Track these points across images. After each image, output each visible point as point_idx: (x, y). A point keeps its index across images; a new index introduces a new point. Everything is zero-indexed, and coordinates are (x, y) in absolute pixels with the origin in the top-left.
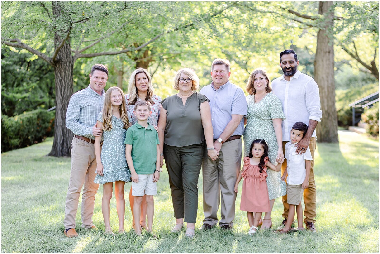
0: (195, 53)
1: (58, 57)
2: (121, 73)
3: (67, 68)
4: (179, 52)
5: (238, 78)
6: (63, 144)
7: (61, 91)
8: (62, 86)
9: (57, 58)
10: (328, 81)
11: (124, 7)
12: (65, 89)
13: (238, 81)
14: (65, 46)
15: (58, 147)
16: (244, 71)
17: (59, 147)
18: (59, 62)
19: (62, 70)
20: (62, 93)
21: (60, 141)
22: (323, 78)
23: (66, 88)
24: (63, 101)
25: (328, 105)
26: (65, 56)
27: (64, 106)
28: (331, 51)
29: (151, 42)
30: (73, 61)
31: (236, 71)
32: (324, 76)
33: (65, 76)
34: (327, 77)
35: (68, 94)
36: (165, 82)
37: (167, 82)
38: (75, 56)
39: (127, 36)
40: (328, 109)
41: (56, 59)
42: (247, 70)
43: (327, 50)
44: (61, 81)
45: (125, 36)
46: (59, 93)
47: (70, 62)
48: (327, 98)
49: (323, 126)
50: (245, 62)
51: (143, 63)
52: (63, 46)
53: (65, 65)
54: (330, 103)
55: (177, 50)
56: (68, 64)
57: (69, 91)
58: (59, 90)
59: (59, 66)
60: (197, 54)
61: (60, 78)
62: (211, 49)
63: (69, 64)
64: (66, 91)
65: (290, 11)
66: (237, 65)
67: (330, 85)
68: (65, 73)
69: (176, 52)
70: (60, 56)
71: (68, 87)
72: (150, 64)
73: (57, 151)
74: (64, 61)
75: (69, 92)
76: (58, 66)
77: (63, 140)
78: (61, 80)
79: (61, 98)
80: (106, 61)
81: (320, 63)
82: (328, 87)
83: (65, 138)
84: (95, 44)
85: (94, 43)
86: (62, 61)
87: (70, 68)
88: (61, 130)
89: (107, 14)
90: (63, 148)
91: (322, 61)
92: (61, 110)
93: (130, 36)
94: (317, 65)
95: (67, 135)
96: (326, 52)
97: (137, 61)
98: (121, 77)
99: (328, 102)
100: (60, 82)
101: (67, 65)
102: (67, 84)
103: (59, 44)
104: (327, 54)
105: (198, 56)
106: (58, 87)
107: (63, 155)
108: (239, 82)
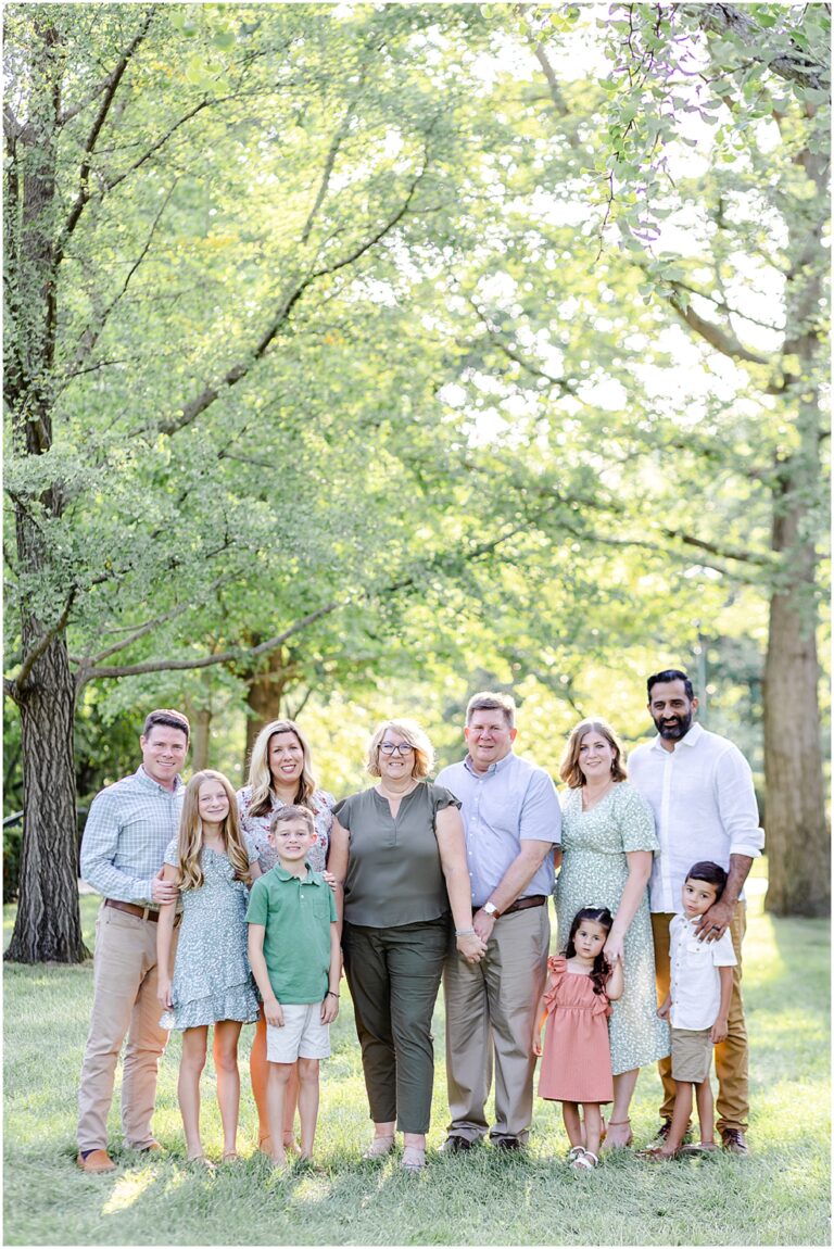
0: (419, 658)
1: (33, 678)
2: (206, 715)
3: (58, 707)
4: (372, 655)
5: (547, 725)
6: (43, 926)
7: (39, 775)
8: (41, 761)
9: (29, 681)
10: (801, 739)
11: (221, 543)
12: (49, 769)
13: (547, 735)
14: (53, 646)
15: (31, 936)
16: (563, 704)
17: (33, 936)
18: (35, 692)
19: (45, 715)
20: (43, 778)
21: (35, 918)
22: (787, 730)
23: (54, 763)
24: (46, 803)
25: (803, 809)
26: (52, 675)
27: (47, 817)
28: (810, 654)
29: (295, 630)
30: (73, 690)
31: (541, 706)
32: (792, 725)
33: (50, 731)
34: (800, 727)
35: (60, 782)
36: (331, 740)
37: (336, 738)
38: (80, 674)
39: (226, 613)
40: (804, 820)
41: (26, 684)
42: (573, 704)
43: (799, 650)
44: (39, 745)
45: (220, 613)
46: (35, 779)
47: (65, 691)
48: (801, 787)
49: (792, 868)
50: (565, 679)
51: (267, 686)
52: (46, 645)
53: (52, 699)
54: (811, 804)
55: (367, 650)
56: (60, 697)
57: (61, 772)
58: (33, 769)
59: (35, 703)
60: (425, 661)
61: (38, 738)
62: (467, 645)
63: (63, 696)
64: (53, 772)
65: (687, 540)
66: (543, 688)
67: (808, 751)
68: (52, 721)
69: (364, 655)
70: (37, 674)
71: (59, 764)
72: (287, 686)
73: (27, 947)
74: (49, 687)
75: (61, 777)
76: (31, 703)
77: (45, 913)
78: (40, 742)
79: (40, 793)
80: (163, 684)
81: (778, 687)
82: (803, 756)
83: (49, 909)
84: (135, 639)
85: (131, 635)
86: (43, 690)
87: (67, 708)
88: (38, 884)
89: (174, 564)
90: (42, 939)
91: (785, 680)
92: (39, 827)
93: (234, 613)
94: (771, 692)
95: (57, 898)
96: (793, 657)
97: (250, 681)
98: (204, 727)
99: (803, 797)
100: (37, 748)
101: (56, 699)
102: (55, 753)
103: (36, 643)
104: (799, 662)
105: (427, 667)
106: (32, 762)
107: (43, 958)
108: (550, 738)
